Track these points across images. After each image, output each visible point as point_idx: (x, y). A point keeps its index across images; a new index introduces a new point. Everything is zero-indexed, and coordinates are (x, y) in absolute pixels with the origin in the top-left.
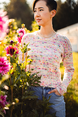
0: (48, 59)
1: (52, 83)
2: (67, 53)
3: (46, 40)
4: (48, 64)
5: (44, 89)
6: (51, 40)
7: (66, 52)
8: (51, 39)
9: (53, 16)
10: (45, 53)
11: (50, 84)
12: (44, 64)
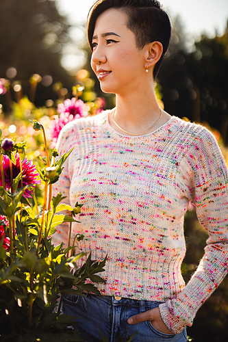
0: (134, 207)
1: (146, 285)
2: (203, 187)
3: (131, 141)
4: (134, 223)
5: (117, 307)
6: (150, 143)
7: (202, 183)
8: (147, 138)
9: (153, 62)
10: (127, 186)
11: (139, 289)
12: (121, 220)
